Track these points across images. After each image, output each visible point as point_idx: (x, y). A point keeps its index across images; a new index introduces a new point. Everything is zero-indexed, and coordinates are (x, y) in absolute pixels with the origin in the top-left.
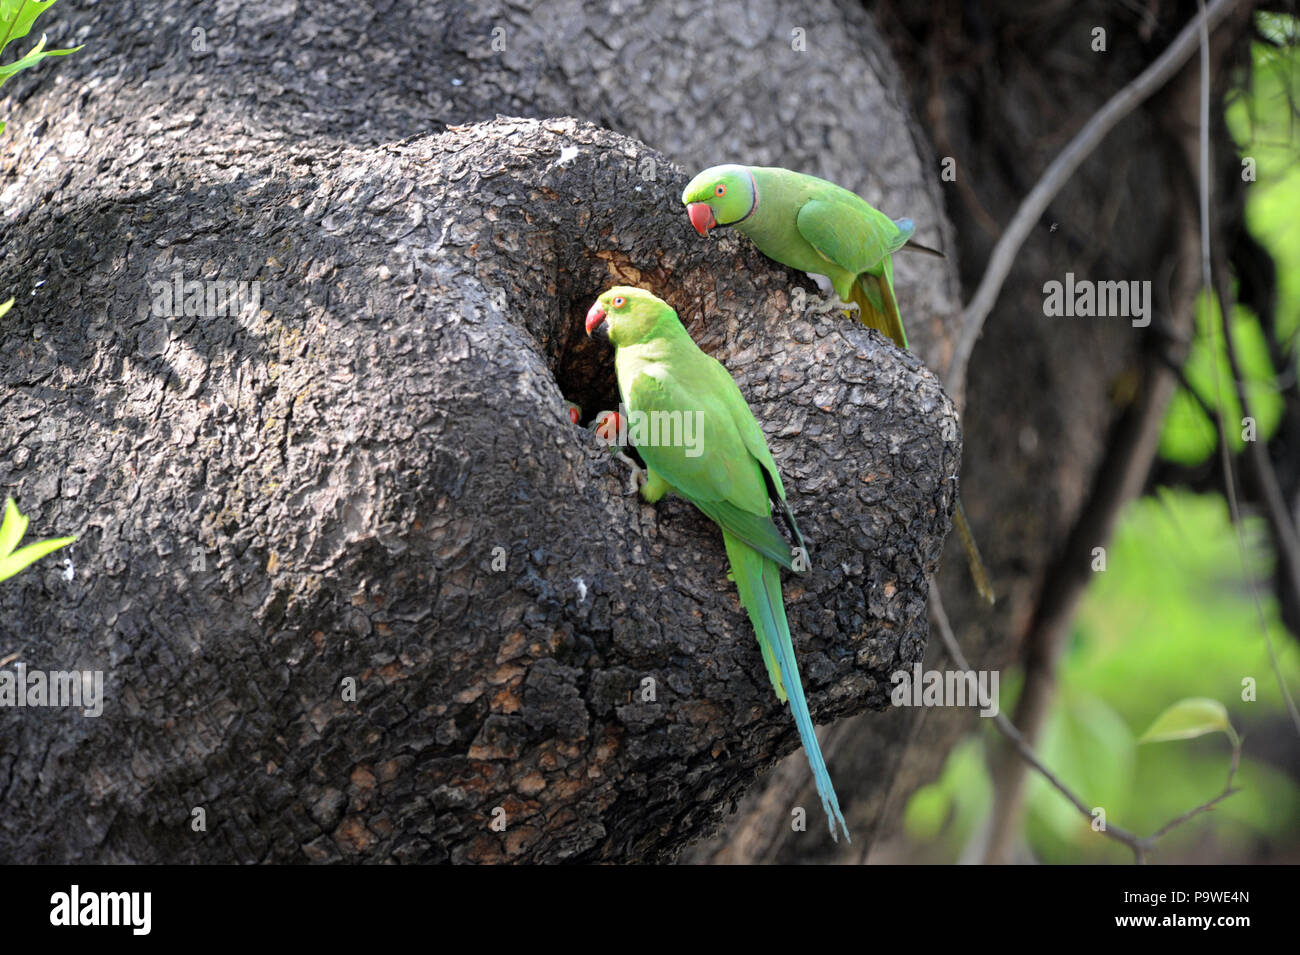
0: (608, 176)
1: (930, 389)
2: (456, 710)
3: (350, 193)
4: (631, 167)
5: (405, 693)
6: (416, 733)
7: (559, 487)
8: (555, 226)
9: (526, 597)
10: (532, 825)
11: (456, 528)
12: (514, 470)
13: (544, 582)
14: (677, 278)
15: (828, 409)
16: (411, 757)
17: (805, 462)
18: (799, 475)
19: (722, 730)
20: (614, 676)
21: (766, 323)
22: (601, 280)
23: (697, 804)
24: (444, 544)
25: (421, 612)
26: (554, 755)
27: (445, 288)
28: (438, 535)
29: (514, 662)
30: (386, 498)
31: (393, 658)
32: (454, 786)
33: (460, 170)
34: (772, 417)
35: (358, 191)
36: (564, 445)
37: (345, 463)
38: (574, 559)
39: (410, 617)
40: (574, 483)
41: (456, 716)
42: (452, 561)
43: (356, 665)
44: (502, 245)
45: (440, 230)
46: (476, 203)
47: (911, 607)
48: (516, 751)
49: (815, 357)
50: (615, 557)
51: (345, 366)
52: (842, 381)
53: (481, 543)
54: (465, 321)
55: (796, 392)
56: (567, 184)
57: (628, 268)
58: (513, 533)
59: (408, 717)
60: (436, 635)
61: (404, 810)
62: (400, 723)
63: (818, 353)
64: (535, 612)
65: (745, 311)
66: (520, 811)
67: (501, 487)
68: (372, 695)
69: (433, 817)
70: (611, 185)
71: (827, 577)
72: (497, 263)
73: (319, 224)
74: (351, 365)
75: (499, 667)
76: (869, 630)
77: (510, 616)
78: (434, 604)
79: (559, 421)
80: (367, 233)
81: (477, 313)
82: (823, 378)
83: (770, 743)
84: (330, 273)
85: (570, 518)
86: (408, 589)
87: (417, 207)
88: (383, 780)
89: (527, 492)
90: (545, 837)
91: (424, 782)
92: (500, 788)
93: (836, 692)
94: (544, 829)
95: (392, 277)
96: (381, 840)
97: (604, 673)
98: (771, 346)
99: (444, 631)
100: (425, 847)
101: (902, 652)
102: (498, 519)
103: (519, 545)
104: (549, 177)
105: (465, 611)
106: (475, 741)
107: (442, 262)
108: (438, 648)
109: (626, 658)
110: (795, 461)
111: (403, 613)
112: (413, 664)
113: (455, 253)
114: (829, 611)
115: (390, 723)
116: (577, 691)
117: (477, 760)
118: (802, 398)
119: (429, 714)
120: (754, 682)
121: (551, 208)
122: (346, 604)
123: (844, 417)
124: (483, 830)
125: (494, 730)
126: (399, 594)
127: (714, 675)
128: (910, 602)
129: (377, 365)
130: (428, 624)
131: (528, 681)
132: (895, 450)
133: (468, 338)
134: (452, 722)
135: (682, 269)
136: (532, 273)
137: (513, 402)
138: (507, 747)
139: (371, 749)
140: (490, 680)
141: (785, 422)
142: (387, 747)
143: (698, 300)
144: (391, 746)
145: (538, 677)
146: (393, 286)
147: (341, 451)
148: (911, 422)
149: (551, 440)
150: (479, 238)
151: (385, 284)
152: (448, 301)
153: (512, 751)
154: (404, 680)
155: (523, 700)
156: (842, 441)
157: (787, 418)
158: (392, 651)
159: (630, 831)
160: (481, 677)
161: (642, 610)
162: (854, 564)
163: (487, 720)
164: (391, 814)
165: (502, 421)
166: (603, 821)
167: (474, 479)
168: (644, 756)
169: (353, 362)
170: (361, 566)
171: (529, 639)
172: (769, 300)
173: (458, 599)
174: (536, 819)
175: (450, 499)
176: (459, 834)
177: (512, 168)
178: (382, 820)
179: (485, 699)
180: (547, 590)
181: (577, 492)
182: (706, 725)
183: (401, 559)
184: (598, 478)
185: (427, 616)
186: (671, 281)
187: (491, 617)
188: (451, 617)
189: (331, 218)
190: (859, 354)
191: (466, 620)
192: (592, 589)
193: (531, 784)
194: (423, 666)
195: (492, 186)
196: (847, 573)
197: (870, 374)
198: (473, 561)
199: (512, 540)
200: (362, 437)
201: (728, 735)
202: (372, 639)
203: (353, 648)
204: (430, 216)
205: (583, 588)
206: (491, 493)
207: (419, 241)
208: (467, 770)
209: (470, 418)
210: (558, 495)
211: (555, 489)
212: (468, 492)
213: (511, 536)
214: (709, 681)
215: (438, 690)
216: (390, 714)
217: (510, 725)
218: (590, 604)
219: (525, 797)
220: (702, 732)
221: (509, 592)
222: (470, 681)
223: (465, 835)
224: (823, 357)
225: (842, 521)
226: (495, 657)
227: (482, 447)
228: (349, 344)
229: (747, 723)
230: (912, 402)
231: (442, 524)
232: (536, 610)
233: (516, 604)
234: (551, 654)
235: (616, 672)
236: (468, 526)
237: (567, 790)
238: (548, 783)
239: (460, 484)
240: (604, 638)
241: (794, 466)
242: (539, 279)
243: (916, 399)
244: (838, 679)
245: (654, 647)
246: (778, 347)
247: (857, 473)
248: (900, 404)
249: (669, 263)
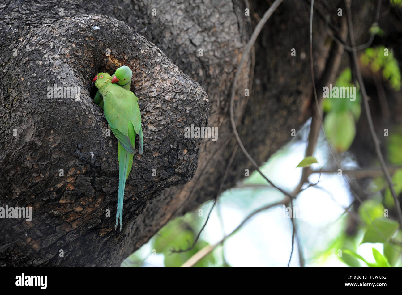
0: (109, 32)
1: (200, 93)
2: (56, 189)
3: (35, 38)
4: (116, 30)
5: (42, 184)
6: (45, 196)
7: (86, 126)
8: (93, 47)
9: (76, 158)
10: (79, 220)
11: (56, 138)
12: (73, 122)
13: (81, 153)
14: (129, 61)
15: (169, 100)
16: (43, 202)
17: (161, 116)
18: (159, 119)
19: (135, 192)
20: (102, 180)
21: (154, 74)
22: (106, 62)
23: (129, 212)
24: (53, 143)
25: (46, 161)
26: (85, 201)
27: (57, 68)
28: (51, 140)
29: (72, 176)
30: (37, 129)
31: (38, 175)
32: (56, 210)
33: (66, 31)
34: (153, 102)
35: (37, 37)
36: (88, 114)
37: (26, 119)
38: (90, 147)
39: (43, 163)
40: (91, 125)
41: (56, 191)
42: (55, 148)
43: (28, 176)
44: (76, 54)
45: (58, 50)
46: (70, 42)
47: (192, 156)
48: (73, 201)
49: (167, 84)
50: (103, 145)
51: (27, 91)
52: (174, 92)
53: (63, 143)
54: (62, 78)
55: (160, 95)
56: (97, 35)
57: (115, 59)
58: (72, 140)
59: (42, 191)
60: (50, 168)
61: (42, 217)
62: (40, 193)
63: (168, 83)
64: (78, 162)
65: (148, 71)
66: (76, 217)
67: (69, 127)
68: (32, 185)
69: (50, 219)
70: (110, 36)
71: (166, 149)
72: (75, 59)
73: (26, 47)
74: (29, 90)
75: (68, 177)
76: (178, 163)
77: (71, 163)
78: (50, 160)
79: (87, 107)
80: (37, 51)
81: (66, 75)
82: (168, 91)
83: (151, 195)
84: (26, 62)
85: (90, 135)
86: (43, 155)
87: (52, 43)
88: (36, 208)
89: (77, 128)
90: (84, 223)
91: (48, 209)
92: (69, 210)
93: (169, 180)
94: (83, 221)
95: (43, 64)
96: (36, 225)
97: (98, 179)
98: (154, 81)
99: (52, 167)
100: (48, 227)
101: (189, 169)
102: (68, 136)
103: (74, 143)
104: (92, 33)
105: (58, 162)
106: (61, 198)
107: (58, 59)
108: (51, 172)
109: (106, 174)
110: (159, 115)
111: (41, 162)
112: (43, 177)
113: (62, 57)
114: (166, 159)
115: (37, 193)
116: (91, 184)
117: (62, 203)
118: (162, 97)
119: (48, 190)
120: (144, 179)
121: (92, 42)
122: (25, 159)
123: (174, 102)
124: (65, 222)
125: (67, 195)
126: (40, 157)
127: (132, 178)
128: (191, 154)
129: (36, 91)
130: (48, 165)
131: (76, 181)
132: (188, 112)
133: (62, 83)
134: (55, 193)
135: (130, 59)
136: (85, 61)
137: (73, 102)
138: (71, 199)
139: (32, 200)
140: (66, 181)
141: (157, 104)
142: (36, 199)
143: (134, 68)
144: (38, 199)
145: (79, 180)
146: (43, 67)
147: (25, 115)
148: (193, 103)
149: (84, 113)
150: (70, 52)
151: (41, 66)
152: (58, 72)
153: (72, 201)
154: (41, 181)
155: (75, 186)
156: (172, 109)
157: (157, 102)
158: (38, 173)
159: (109, 220)
160: (63, 180)
161: (111, 160)
162: (174, 145)
163: (65, 192)
164: (38, 218)
165: (70, 108)
166: (101, 218)
167: (61, 124)
168: (111, 201)
169: (30, 90)
170: (30, 149)
171: (77, 170)
172: (155, 68)
173: (56, 159)
174: (81, 218)
175: (55, 131)
176: (58, 223)
177: (81, 31)
178: (36, 220)
179: (64, 186)
180: (82, 155)
181: (92, 127)
182: (130, 191)
183: (41, 147)
184: (100, 122)
185: (48, 163)
186: (127, 62)
187: (66, 163)
188: (54, 163)
189: (29, 45)
190: (180, 83)
191: (59, 164)
192: (95, 155)
193: (78, 209)
194: (46, 177)
195: (75, 36)
196: (172, 148)
197: (182, 90)
198: (61, 148)
199: (72, 142)
200: (31, 111)
201: (137, 194)
202: (32, 169)
203: (27, 172)
204: (56, 46)
205: (93, 155)
206: (66, 129)
207: (52, 53)
208: (60, 206)
209: (61, 107)
210: (86, 128)
211: (85, 127)
212: (60, 128)
213: (72, 141)
214: (130, 179)
215: (51, 184)
216: (37, 190)
217: (72, 193)
218: (95, 159)
219: (77, 213)
220: (129, 193)
221: (71, 156)
222: (60, 181)
223: (60, 223)
224: (169, 84)
225: (171, 133)
226: (67, 175)
227: (64, 115)
228: (29, 84)
229: (142, 190)
230: (194, 97)
231: (52, 137)
232: (78, 161)
233: (73, 160)
234: (83, 174)
235: (102, 178)
236: (60, 138)
237: (90, 210)
238: (83, 209)
239: (57, 126)
240: (99, 169)
241: (158, 117)
242: (88, 63)
243: (195, 96)
244: (169, 177)
245: (114, 171)
246: (157, 81)
247: (176, 118)
248: (190, 98)
249: (126, 57)
